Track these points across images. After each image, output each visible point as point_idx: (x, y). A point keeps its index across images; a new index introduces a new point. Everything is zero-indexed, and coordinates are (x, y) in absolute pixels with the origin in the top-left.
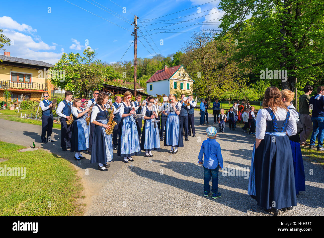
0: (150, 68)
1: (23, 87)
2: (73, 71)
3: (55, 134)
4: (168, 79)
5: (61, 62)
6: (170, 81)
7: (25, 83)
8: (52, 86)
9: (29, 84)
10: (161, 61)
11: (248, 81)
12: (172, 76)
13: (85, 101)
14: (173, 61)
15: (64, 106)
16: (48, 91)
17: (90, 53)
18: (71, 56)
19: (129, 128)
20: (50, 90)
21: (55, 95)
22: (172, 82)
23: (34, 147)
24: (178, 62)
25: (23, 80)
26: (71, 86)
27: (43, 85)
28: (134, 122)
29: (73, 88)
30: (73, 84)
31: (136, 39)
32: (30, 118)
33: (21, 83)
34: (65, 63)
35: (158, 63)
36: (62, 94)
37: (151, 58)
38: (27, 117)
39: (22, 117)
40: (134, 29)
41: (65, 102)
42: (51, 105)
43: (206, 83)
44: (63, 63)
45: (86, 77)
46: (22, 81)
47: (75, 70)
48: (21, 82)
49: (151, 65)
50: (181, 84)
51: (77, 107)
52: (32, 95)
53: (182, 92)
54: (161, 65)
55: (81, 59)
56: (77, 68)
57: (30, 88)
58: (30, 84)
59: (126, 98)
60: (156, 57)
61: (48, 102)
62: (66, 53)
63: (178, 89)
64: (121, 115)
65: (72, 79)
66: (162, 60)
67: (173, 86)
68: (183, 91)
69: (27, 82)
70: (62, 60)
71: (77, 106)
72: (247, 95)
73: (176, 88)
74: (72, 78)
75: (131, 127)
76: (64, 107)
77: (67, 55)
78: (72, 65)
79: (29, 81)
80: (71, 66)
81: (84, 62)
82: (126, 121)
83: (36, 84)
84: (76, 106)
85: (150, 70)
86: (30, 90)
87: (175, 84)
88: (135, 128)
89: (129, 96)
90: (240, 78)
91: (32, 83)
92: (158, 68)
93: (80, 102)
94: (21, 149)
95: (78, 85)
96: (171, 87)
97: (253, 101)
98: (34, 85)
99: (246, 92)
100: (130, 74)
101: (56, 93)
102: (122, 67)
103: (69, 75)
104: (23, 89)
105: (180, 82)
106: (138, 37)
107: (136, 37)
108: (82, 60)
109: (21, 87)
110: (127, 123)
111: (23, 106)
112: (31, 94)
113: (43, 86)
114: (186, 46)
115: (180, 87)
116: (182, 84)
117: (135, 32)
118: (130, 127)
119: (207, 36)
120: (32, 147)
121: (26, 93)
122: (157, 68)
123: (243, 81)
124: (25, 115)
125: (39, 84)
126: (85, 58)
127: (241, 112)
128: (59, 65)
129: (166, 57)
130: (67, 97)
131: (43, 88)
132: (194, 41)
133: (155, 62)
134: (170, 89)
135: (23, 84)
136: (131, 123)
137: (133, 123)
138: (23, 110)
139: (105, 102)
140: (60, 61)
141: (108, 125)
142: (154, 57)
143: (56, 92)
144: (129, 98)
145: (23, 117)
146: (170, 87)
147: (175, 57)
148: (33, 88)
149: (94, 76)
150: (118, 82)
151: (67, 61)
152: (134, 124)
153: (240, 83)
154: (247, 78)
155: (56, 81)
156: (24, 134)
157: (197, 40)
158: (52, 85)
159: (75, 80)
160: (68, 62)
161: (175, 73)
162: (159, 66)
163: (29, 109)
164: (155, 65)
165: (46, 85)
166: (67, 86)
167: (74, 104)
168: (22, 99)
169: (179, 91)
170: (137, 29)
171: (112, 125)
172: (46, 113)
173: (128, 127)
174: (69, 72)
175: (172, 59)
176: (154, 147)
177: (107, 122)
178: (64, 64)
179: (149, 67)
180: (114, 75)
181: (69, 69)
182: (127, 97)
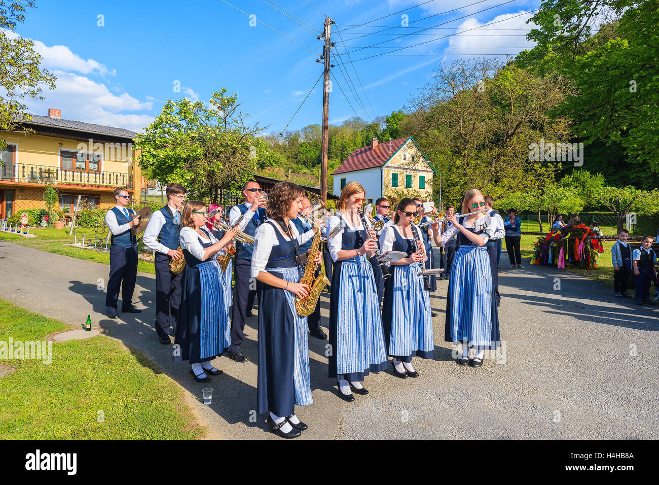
0: (338, 144)
1: (85, 181)
2: (189, 142)
3: (143, 290)
4: (380, 167)
5: (162, 121)
6: (384, 169)
7: (88, 174)
8: (143, 180)
9: (96, 174)
10: (360, 131)
11: (559, 171)
12: (388, 160)
13: (217, 210)
14: (385, 130)
15: (164, 222)
16: (133, 189)
17: (226, 101)
18: (184, 107)
19: (359, 293)
20: (137, 188)
21: (147, 199)
22: (387, 174)
23: (88, 326)
24: (395, 132)
25: (84, 166)
26: (182, 176)
27: (123, 176)
28: (371, 274)
29: (186, 180)
30: (186, 171)
31: (329, 70)
32: (92, 247)
33: (81, 173)
34: (169, 122)
35: (355, 134)
36: (162, 196)
37: (339, 125)
38: (87, 245)
39: (76, 245)
40: (324, 48)
41: (166, 213)
42: (136, 221)
43: (465, 175)
44: (167, 122)
45: (218, 156)
46: (83, 169)
47: (193, 138)
48: (81, 170)
49: (340, 140)
50: (407, 176)
51: (194, 227)
52: (102, 198)
53: (410, 195)
54: (359, 139)
55: (205, 114)
56: (197, 135)
57: (97, 183)
58: (98, 175)
59: (350, 200)
60: (350, 123)
61: (126, 213)
62: (172, 102)
63: (401, 187)
64: (335, 253)
65: (185, 160)
66: (361, 129)
67: (391, 181)
68: (411, 192)
69: (92, 170)
70: (162, 116)
71: (196, 223)
72: (560, 200)
73: (397, 186)
74: (185, 156)
75: (362, 289)
76: (164, 226)
77: (175, 104)
78: (185, 129)
79: (96, 169)
80: (183, 130)
81: (213, 122)
82: (348, 270)
83: (110, 175)
84: (192, 224)
85: (338, 149)
86: (98, 187)
87: (395, 177)
88: (374, 291)
89: (357, 196)
90: (540, 165)
91: (102, 173)
92: (355, 144)
93: (203, 213)
94: (57, 330)
95: (197, 175)
96: (387, 182)
97: (567, 214)
98: (106, 177)
99: (558, 195)
100: (296, 158)
101: (151, 194)
102: (281, 143)
103: (178, 150)
104: (85, 185)
105: (405, 174)
106: (332, 66)
107: (329, 65)
108: (208, 118)
109: (81, 181)
110: (353, 276)
111: (82, 221)
112: (99, 195)
113: (123, 180)
114: (421, 96)
115: (405, 184)
116: (409, 178)
117: (325, 55)
118: (360, 291)
119: (467, 73)
120: (84, 328)
121: (90, 194)
122: (352, 145)
123: (547, 171)
124: (82, 240)
125: (117, 176)
126: (216, 113)
127: (583, 239)
128: (156, 128)
129: (370, 122)
130: (171, 201)
131: (123, 184)
132: (439, 85)
133: (348, 132)
134: (383, 187)
135: (85, 175)
136: (362, 278)
137: (368, 278)
138: (81, 229)
139: (294, 213)
140: (158, 119)
141: (305, 285)
142: (345, 122)
143: (151, 192)
144: (357, 200)
145: (79, 245)
146: (385, 184)
147: (389, 122)
148: (105, 184)
149: (234, 152)
150: (275, 173)
151: (174, 118)
152: (370, 279)
153: (540, 175)
154: (557, 164)
155: (150, 164)
156: (71, 288)
157: (445, 83)
158: (143, 177)
159: (191, 161)
160: (176, 121)
161: (394, 154)
162: (357, 140)
163: (95, 227)
164: (347, 139)
165: (130, 177)
166: (174, 175)
167: (187, 219)
168: (79, 206)
169: (403, 192)
170: (332, 48)
171: (315, 285)
172: (123, 241)
173: (355, 288)
174: (178, 143)
175: (383, 126)
176: (416, 350)
177: (298, 276)
178: (168, 126)
179: (335, 142)
180: (268, 158)
181: (178, 137)
182: (353, 198)
